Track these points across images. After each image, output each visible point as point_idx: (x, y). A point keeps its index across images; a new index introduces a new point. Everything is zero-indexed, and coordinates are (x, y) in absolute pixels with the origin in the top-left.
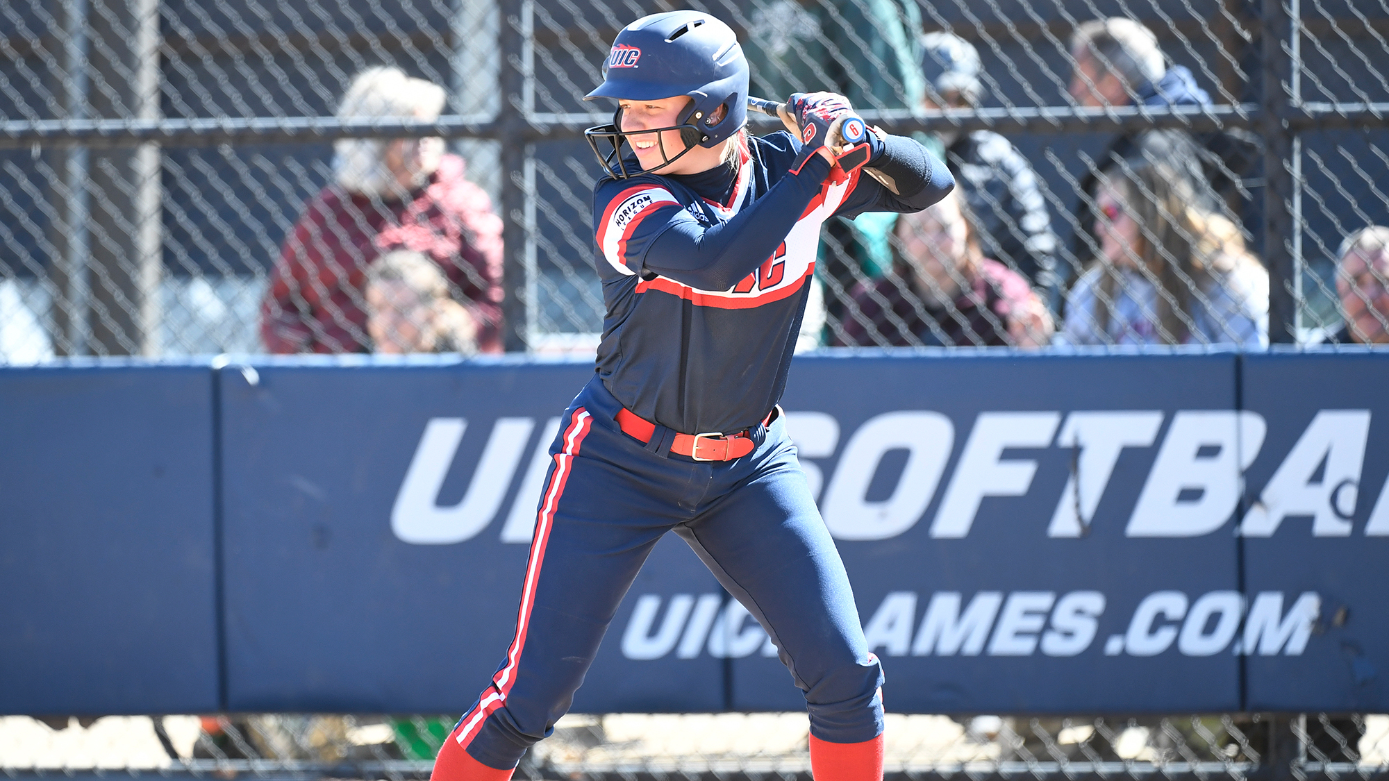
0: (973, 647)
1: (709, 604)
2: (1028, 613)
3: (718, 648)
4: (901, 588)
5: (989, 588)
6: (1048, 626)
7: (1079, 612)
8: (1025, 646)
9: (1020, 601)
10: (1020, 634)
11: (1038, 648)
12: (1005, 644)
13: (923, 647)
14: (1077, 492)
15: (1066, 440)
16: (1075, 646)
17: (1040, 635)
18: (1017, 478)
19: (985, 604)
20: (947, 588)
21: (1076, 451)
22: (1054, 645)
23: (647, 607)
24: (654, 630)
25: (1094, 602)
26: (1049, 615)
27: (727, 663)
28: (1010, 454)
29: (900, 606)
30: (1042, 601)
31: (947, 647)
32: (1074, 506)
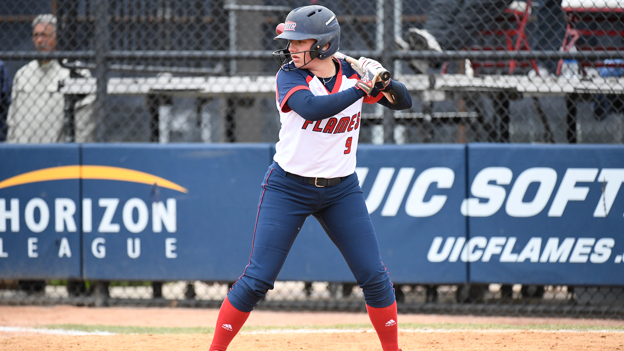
0: (563, 259)
1: (461, 241)
2: (585, 246)
3: (464, 258)
4: (537, 236)
5: (570, 236)
6: (593, 251)
7: (605, 246)
8: (584, 259)
9: (582, 242)
10: (581, 254)
11: (589, 260)
12: (576, 258)
13: (544, 259)
14: (604, 199)
15: (601, 179)
16: (603, 259)
17: (589, 255)
18: (582, 194)
19: (569, 242)
20: (554, 236)
21: (604, 184)
22: (595, 259)
23: (437, 241)
24: (440, 251)
25: (610, 242)
26: (593, 247)
27: (468, 264)
28: (579, 184)
29: (535, 242)
30: (591, 241)
31: (553, 259)
32: (603, 205)
